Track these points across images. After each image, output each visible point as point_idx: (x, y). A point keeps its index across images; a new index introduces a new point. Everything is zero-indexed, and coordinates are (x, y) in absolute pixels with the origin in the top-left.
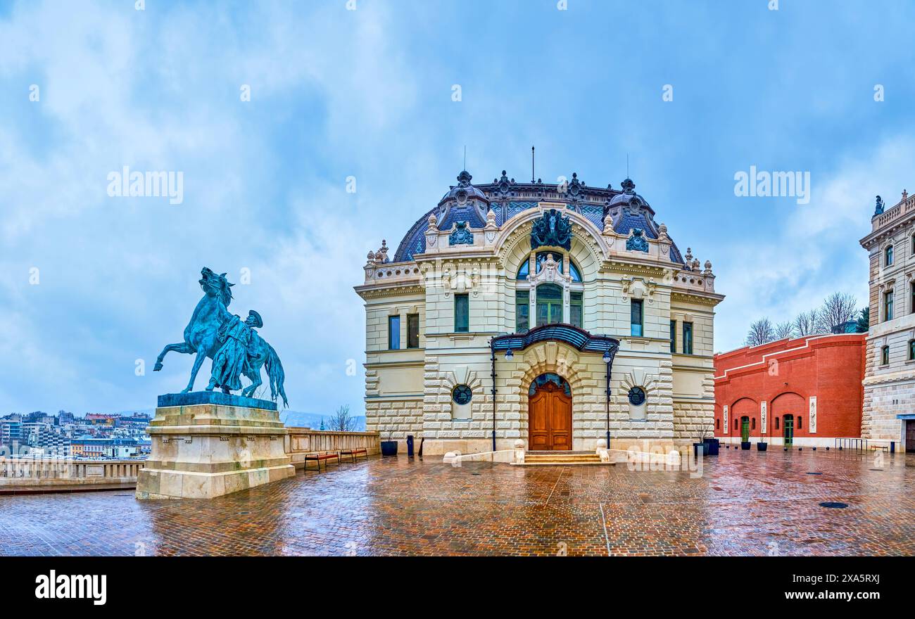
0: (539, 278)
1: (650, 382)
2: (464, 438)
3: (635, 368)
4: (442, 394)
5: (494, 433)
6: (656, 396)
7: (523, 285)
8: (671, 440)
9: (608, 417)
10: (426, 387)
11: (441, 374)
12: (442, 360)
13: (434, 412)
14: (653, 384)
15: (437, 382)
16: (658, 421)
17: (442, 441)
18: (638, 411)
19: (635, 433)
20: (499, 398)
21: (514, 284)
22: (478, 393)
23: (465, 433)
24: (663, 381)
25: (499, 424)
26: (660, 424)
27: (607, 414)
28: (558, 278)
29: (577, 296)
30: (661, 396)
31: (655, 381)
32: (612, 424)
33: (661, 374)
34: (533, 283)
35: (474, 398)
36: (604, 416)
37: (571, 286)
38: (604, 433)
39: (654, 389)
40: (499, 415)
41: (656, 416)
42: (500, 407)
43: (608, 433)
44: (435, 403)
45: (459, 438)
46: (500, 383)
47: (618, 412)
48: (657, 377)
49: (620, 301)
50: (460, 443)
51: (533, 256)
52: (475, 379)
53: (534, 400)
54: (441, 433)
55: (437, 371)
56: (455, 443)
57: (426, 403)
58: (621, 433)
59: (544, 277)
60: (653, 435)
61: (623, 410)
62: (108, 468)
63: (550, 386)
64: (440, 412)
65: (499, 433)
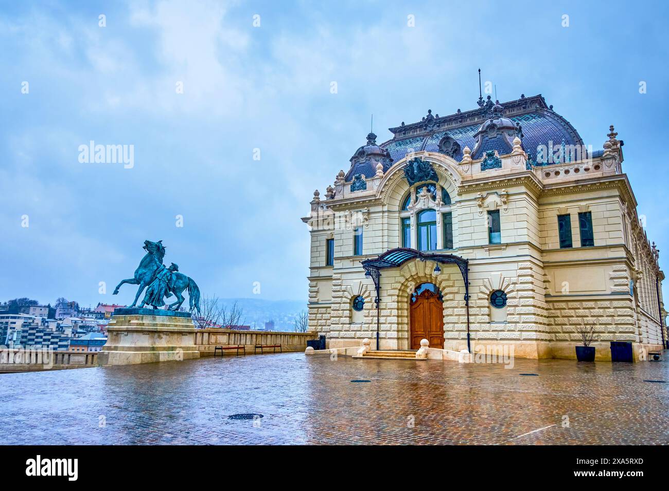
0: (417, 207)
1: (508, 285)
2: (358, 338)
3: (492, 273)
4: (344, 303)
5: (378, 334)
6: (515, 298)
7: (404, 214)
8: (534, 342)
9: (468, 320)
10: (334, 297)
11: (343, 288)
12: (344, 276)
13: (338, 317)
14: (511, 287)
15: (340, 294)
16: (518, 322)
17: (342, 340)
18: (498, 313)
19: (494, 335)
20: (382, 305)
21: (397, 215)
22: (368, 302)
23: (358, 334)
24: (521, 283)
25: (382, 327)
26: (520, 326)
27: (467, 317)
28: (431, 204)
29: (447, 216)
30: (520, 298)
31: (513, 283)
32: (472, 327)
33: (519, 276)
34: (412, 212)
35: (365, 306)
36: (464, 319)
37: (441, 209)
38: (464, 335)
39: (512, 291)
40: (382, 320)
41: (516, 318)
42: (383, 313)
43: (469, 335)
44: (338, 310)
45: (354, 338)
46: (384, 294)
47: (478, 315)
48: (514, 280)
49: (477, 216)
50: (355, 342)
51: (412, 190)
52: (366, 291)
53: (413, 307)
54: (342, 334)
55: (340, 285)
56: (351, 342)
57: (333, 310)
58: (481, 335)
59: (420, 206)
60: (513, 337)
61: (482, 313)
62: (90, 357)
63: (426, 294)
64: (341, 317)
65: (382, 334)
